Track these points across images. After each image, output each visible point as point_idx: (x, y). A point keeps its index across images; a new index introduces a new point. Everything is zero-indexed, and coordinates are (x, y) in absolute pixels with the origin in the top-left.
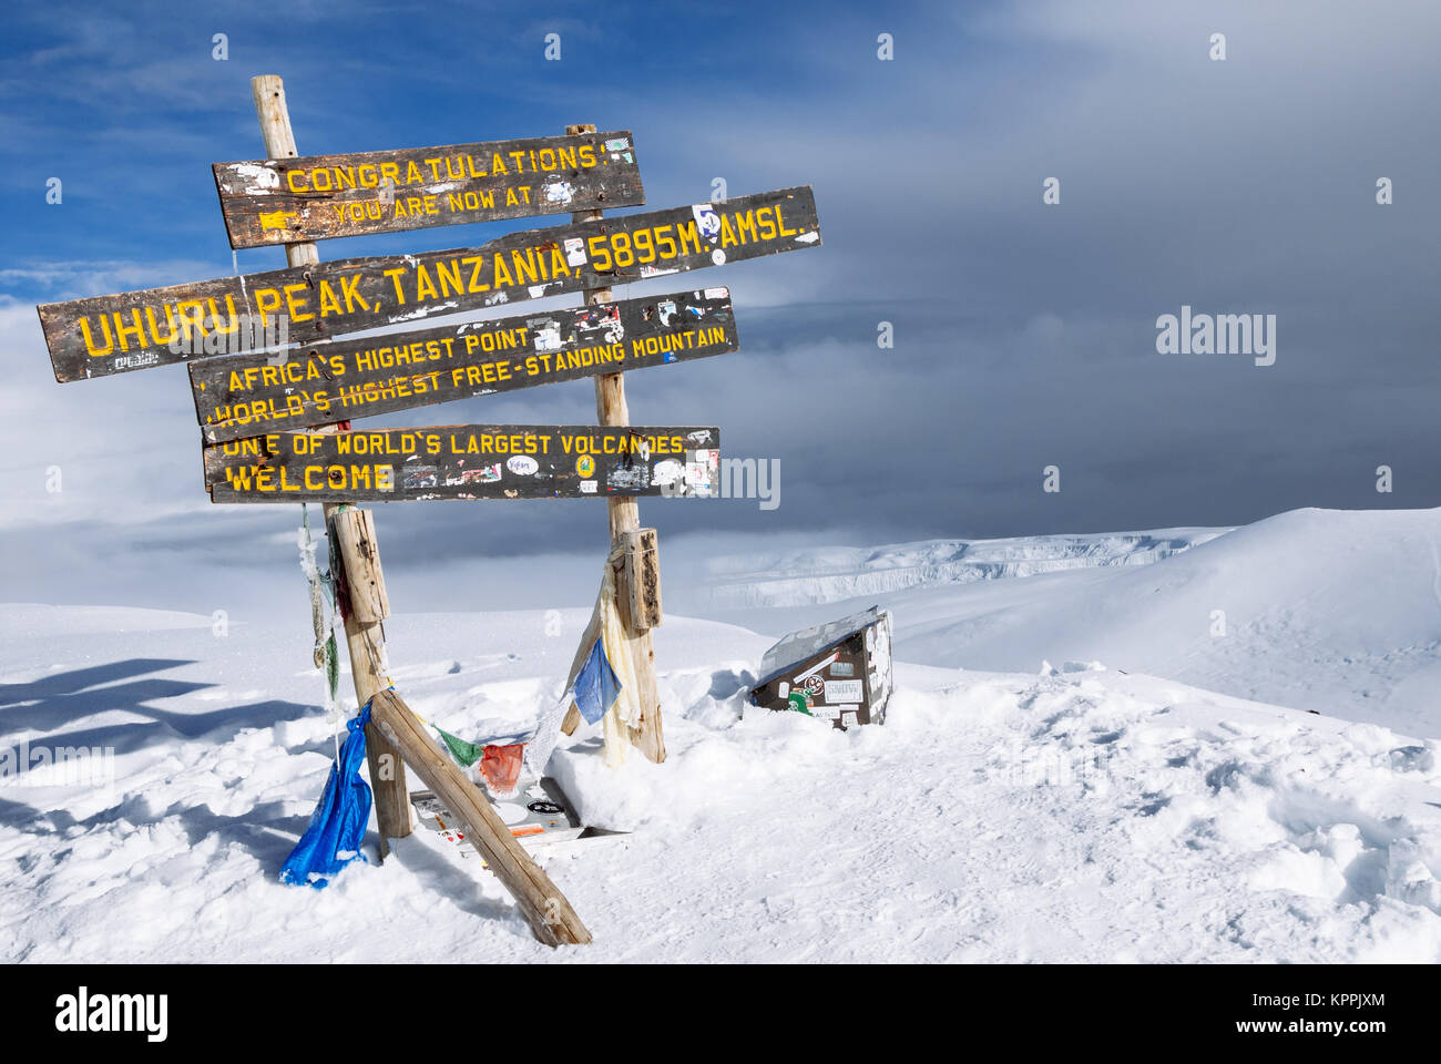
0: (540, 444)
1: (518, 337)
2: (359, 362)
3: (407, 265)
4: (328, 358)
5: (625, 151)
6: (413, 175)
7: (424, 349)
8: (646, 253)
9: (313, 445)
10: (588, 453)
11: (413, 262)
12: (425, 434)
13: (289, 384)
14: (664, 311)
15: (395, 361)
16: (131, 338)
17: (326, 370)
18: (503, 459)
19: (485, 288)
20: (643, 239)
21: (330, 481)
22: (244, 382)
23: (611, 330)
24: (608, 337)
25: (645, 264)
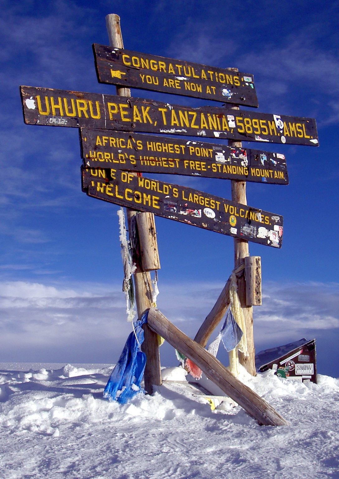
0: (216, 204)
1: (209, 153)
2: (148, 146)
3: (168, 108)
4: (136, 141)
5: (251, 83)
6: (171, 70)
7: (173, 147)
8: (257, 130)
9: (129, 179)
10: (234, 214)
11: (170, 107)
12: (173, 188)
13: (120, 148)
14: (263, 159)
15: (162, 149)
16: (57, 110)
17: (135, 146)
18: (203, 207)
19: (197, 127)
20: (256, 123)
21: (135, 199)
22: (102, 142)
23: (243, 160)
24: (242, 163)
25: (257, 135)
